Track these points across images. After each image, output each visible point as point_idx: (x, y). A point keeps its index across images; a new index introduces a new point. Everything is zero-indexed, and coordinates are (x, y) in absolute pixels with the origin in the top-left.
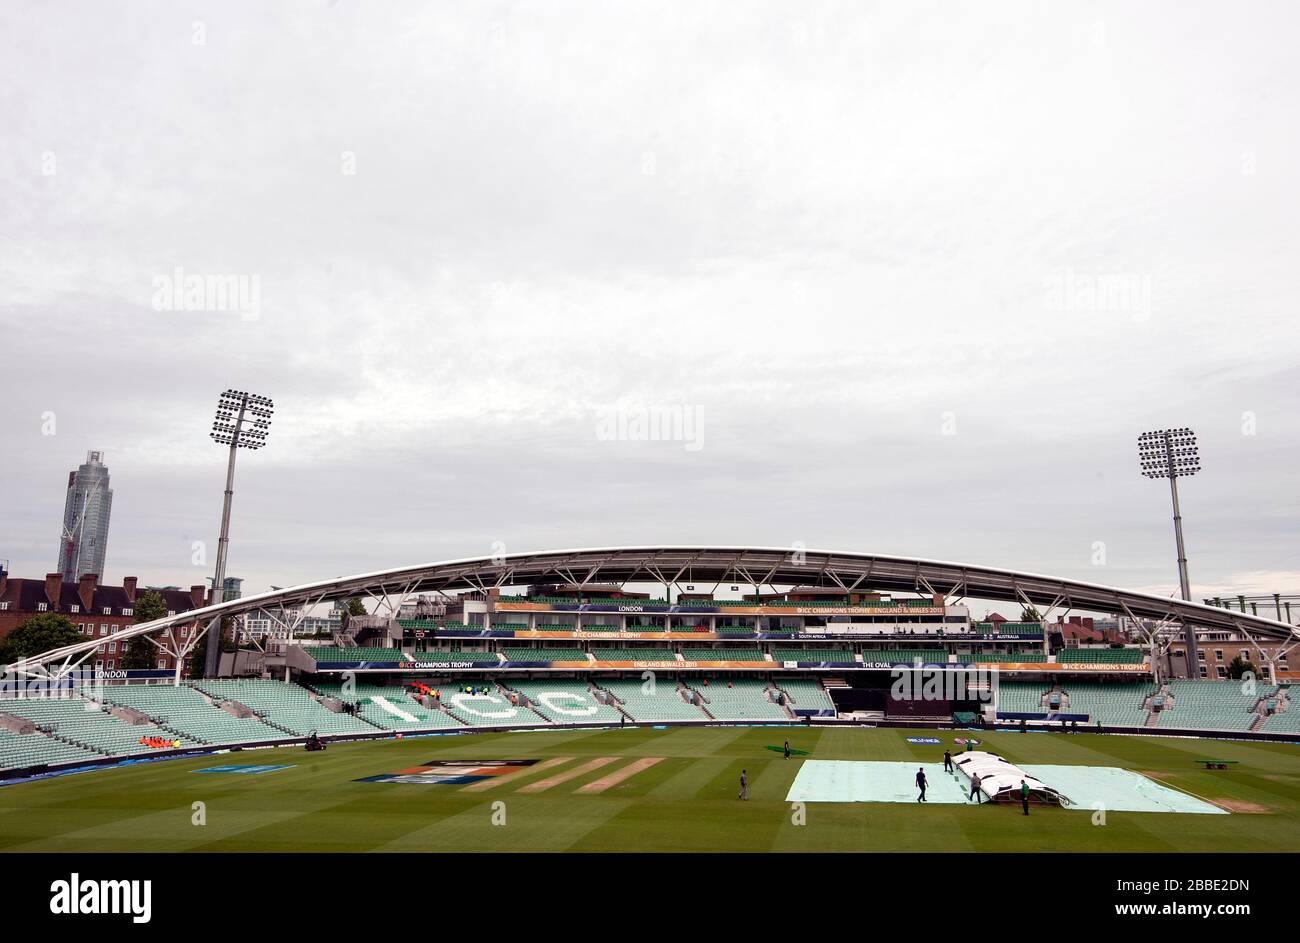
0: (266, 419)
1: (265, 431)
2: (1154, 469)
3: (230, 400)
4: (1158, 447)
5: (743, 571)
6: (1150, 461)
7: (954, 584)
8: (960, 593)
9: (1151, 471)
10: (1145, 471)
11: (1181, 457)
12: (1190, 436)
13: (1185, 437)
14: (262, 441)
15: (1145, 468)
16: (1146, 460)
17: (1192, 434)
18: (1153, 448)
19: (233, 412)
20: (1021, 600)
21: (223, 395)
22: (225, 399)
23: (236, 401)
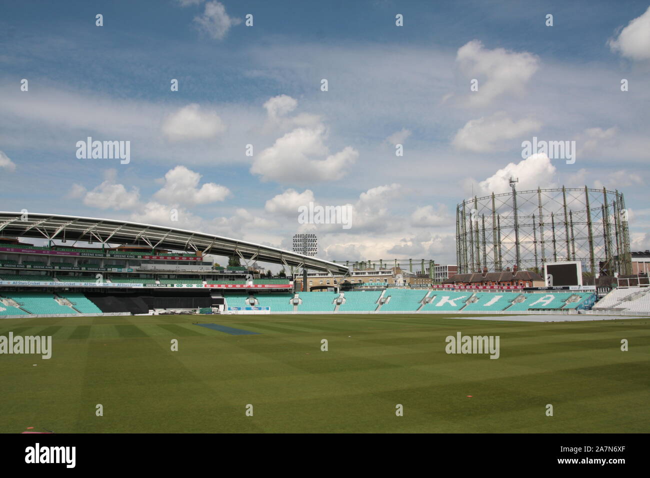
4: (301, 241)
5: (96, 234)
7: (207, 247)
11: (310, 247)
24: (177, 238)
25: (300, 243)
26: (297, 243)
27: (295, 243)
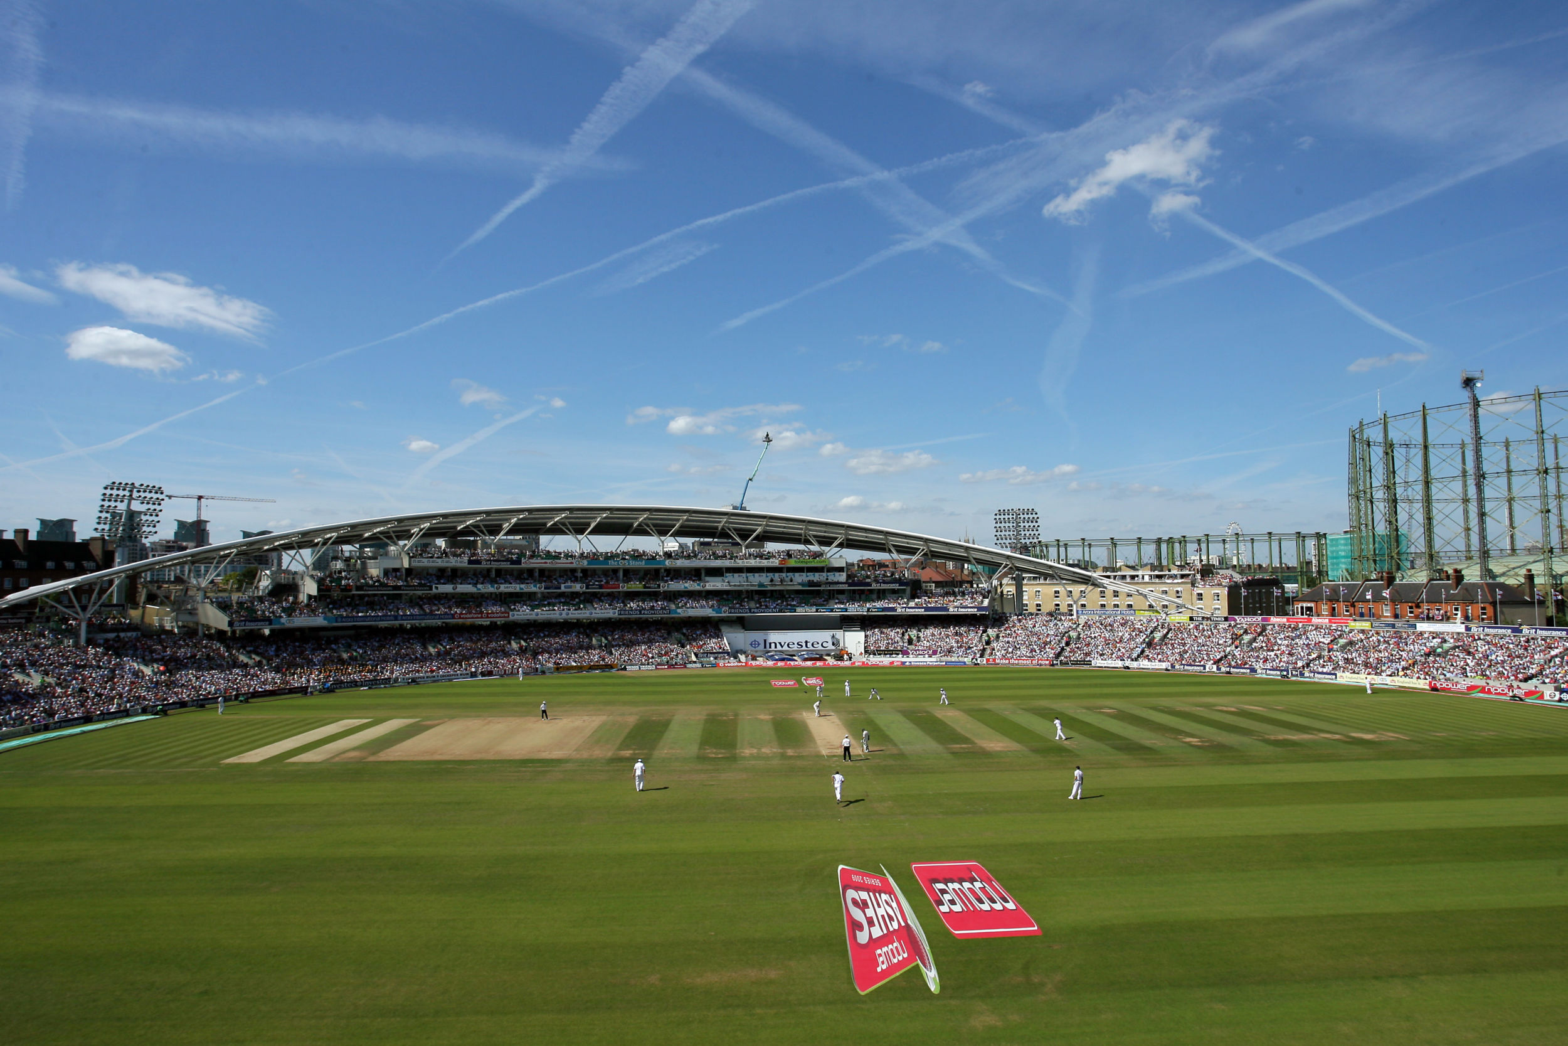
0: (156, 507)
1: (156, 519)
2: (1004, 541)
3: (115, 492)
4: (1009, 522)
5: (648, 526)
6: (1002, 534)
7: (836, 538)
8: (841, 545)
9: (1002, 542)
10: (998, 542)
11: (1026, 532)
12: (1034, 515)
13: (1031, 516)
14: (154, 530)
15: (998, 539)
16: (999, 533)
17: (1036, 514)
18: (1005, 522)
19: (118, 504)
20: (890, 551)
21: (106, 488)
22: (108, 492)
23: (121, 493)
24: (785, 527)
25: (1007, 525)
26: (1003, 525)
27: (998, 525)
